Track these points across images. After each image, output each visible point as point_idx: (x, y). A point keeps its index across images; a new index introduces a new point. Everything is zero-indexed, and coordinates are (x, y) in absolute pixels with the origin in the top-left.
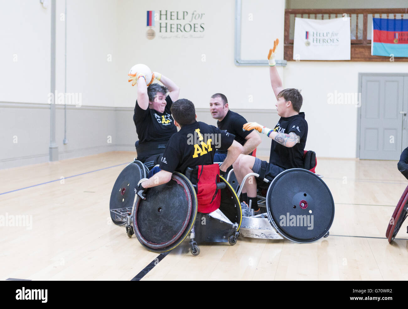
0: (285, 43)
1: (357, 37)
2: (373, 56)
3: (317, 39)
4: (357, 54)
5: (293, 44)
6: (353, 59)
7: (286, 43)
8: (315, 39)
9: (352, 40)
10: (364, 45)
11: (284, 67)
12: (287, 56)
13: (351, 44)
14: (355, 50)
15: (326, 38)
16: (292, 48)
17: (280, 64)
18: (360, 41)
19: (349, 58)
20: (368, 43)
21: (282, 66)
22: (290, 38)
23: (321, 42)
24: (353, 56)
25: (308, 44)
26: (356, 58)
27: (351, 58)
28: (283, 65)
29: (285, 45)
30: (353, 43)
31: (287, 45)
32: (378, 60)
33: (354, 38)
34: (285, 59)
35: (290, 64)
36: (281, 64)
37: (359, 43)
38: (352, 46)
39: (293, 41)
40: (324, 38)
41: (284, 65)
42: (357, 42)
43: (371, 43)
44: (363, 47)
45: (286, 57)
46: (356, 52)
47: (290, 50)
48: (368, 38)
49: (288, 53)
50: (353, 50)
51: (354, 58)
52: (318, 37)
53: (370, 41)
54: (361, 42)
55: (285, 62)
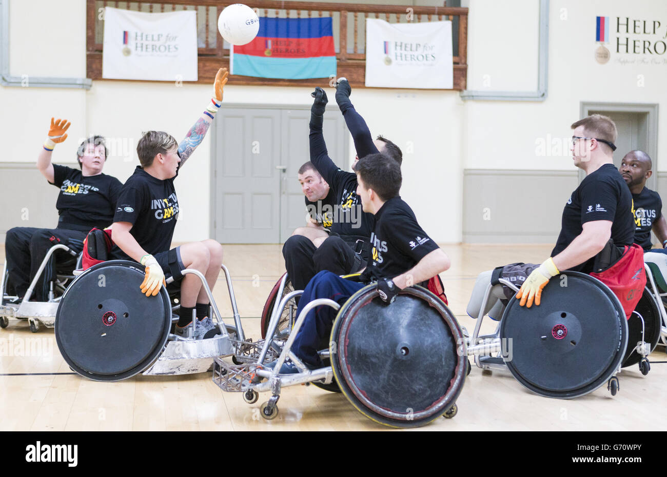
0: (88, 50)
1: (207, 43)
2: (234, 75)
3: (142, 44)
4: (208, 71)
5: (101, 51)
6: (201, 80)
7: (91, 49)
8: (139, 45)
9: (201, 48)
10: (218, 57)
11: (87, 90)
12: (92, 72)
13: (199, 55)
14: (204, 66)
15: (158, 44)
16: (101, 58)
17: (79, 84)
18: (212, 50)
19: (195, 78)
20: (225, 55)
21: (83, 88)
22: (97, 41)
23: (150, 49)
24: (201, 75)
25: (128, 52)
26: (206, 78)
27: (199, 77)
28: (85, 86)
29: (89, 53)
30: (201, 53)
31: (93, 53)
32: (241, 82)
33: (203, 46)
34: (88, 76)
35: (98, 87)
36: (83, 84)
37: (211, 53)
38: (200, 57)
39: (102, 46)
40: (154, 43)
41: (87, 88)
42: (208, 53)
43: (229, 55)
44: (218, 61)
45: (90, 73)
46: (206, 68)
47: (97, 61)
48: (225, 47)
49: (94, 66)
50: (201, 64)
51: (204, 78)
52: (145, 43)
53: (228, 50)
54: (214, 53)
55: (90, 81)
